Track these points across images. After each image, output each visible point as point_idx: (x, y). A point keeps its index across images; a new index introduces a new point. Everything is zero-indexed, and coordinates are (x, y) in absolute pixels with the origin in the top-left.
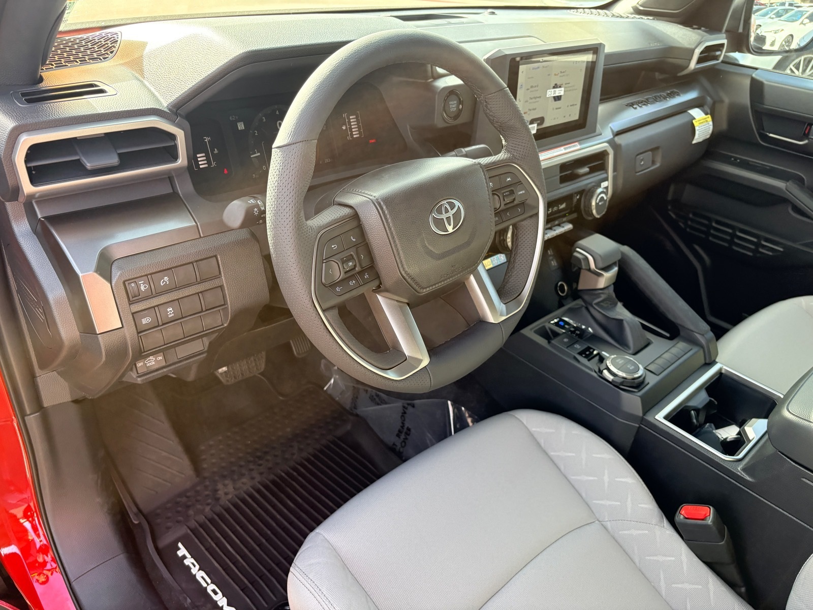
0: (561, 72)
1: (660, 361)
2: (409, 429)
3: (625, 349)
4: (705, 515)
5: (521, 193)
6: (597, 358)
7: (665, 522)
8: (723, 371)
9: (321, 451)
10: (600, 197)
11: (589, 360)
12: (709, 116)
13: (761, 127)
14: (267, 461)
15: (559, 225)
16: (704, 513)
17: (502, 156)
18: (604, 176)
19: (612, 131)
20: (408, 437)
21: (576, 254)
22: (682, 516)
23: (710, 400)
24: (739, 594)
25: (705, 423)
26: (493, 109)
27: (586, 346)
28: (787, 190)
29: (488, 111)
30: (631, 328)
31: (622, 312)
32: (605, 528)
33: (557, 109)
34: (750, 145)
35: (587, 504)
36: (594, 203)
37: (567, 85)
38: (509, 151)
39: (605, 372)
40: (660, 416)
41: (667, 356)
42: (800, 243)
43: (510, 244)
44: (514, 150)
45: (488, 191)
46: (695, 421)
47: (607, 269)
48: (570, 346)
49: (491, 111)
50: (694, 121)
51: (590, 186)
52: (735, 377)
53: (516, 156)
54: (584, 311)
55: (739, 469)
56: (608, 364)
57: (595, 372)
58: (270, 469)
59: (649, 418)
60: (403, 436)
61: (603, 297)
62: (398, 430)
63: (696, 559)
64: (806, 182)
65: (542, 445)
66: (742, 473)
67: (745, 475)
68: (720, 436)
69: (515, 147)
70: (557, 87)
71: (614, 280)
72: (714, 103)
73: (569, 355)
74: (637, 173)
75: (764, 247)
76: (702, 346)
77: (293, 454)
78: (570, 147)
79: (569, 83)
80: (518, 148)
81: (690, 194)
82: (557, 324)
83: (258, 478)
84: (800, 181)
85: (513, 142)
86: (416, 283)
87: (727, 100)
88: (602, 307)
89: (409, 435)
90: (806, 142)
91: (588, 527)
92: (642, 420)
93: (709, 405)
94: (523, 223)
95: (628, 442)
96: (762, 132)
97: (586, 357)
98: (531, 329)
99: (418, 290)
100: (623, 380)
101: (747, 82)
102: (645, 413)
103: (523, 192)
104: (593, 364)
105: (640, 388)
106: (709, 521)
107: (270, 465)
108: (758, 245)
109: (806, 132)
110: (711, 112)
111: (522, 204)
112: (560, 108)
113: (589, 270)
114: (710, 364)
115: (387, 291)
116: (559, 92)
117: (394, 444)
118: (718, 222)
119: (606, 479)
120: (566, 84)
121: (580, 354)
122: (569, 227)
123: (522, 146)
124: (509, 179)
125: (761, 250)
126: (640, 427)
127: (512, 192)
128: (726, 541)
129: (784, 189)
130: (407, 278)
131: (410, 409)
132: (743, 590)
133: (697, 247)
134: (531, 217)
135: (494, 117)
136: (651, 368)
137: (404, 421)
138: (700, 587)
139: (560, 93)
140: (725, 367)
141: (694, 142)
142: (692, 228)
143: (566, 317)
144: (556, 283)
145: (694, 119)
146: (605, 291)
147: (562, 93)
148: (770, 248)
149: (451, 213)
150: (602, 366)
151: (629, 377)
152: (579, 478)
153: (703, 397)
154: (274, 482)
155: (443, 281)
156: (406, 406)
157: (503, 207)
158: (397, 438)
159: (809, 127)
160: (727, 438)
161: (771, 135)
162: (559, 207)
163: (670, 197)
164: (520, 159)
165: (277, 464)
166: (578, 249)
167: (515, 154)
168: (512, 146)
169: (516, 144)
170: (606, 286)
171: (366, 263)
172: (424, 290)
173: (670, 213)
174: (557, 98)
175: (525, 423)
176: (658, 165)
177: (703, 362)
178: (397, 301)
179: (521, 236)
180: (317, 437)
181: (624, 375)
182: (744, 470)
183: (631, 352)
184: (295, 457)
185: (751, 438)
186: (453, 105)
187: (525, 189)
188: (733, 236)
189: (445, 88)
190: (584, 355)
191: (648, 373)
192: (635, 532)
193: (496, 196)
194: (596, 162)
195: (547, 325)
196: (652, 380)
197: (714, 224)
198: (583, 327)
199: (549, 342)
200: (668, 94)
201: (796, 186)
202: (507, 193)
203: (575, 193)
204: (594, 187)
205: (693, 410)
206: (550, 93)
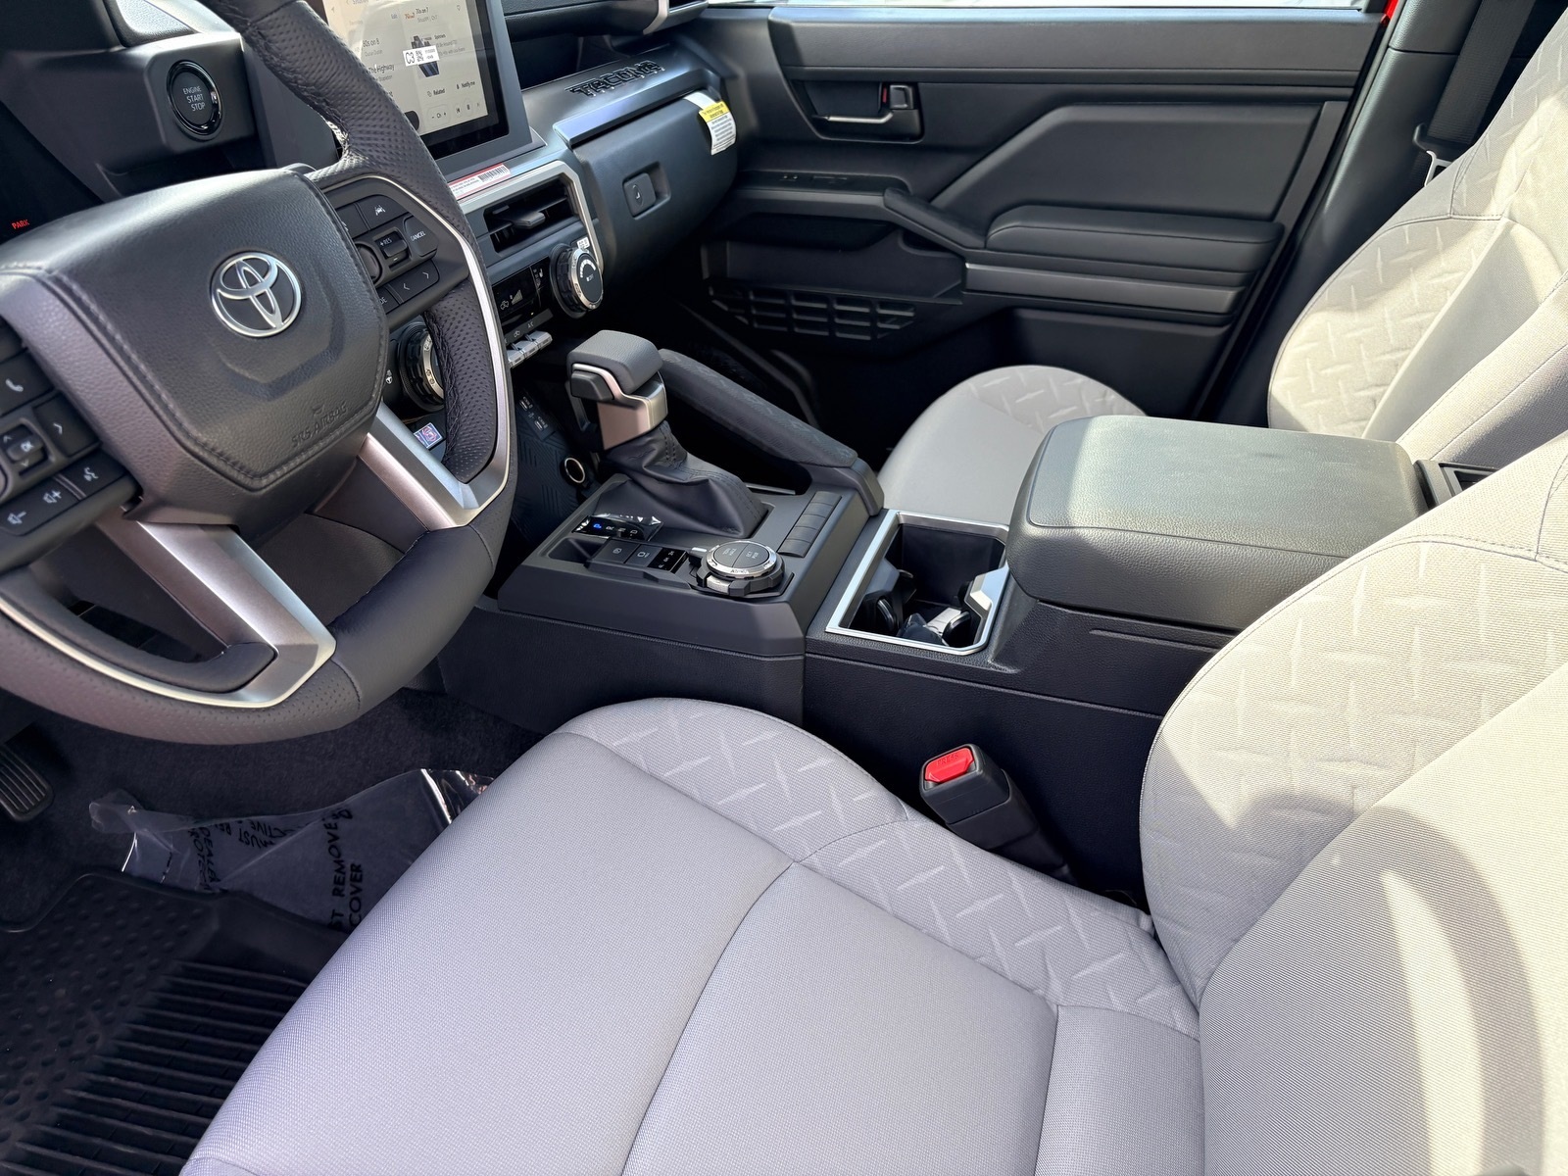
0: (419, 11)
1: (796, 533)
2: (356, 868)
3: (730, 533)
4: (967, 761)
5: (418, 236)
6: (687, 562)
7: (908, 812)
8: (902, 521)
9: (163, 1004)
10: (583, 265)
11: (674, 572)
12: (722, 103)
13: (810, 110)
14: (29, 1082)
15: (523, 338)
16: (964, 760)
17: (346, 162)
18: (577, 227)
19: (565, 140)
20: (358, 885)
21: (576, 375)
22: (930, 783)
23: (901, 573)
24: (1063, 879)
25: (906, 617)
26: (286, 52)
27: (659, 550)
28: (887, 207)
29: (276, 59)
30: (726, 492)
31: (699, 469)
32: (812, 869)
33: (436, 93)
34: (804, 146)
35: (763, 839)
36: (575, 281)
37: (441, 40)
38: (357, 150)
39: (711, 580)
40: (833, 625)
41: (805, 520)
42: (939, 294)
43: (435, 386)
44: (369, 145)
45: (344, 239)
46: (890, 616)
47: (644, 389)
48: (629, 556)
49: (283, 59)
50: (700, 113)
51: (556, 249)
52: (924, 524)
53: (378, 157)
54: (631, 488)
55: (989, 661)
56: (711, 564)
57: (693, 587)
58: (42, 1097)
59: (816, 635)
60: (348, 889)
61: (657, 448)
62: (332, 880)
63: (977, 852)
64: (910, 189)
65: (644, 767)
66: (997, 665)
67: (1003, 668)
68: (935, 631)
69: (369, 139)
70: (420, 46)
71: (665, 412)
72: (723, 81)
73: (633, 575)
74: (635, 216)
75: (884, 318)
76: (855, 489)
77: (93, 1040)
78: (491, 175)
79: (443, 36)
80: (376, 139)
81: (737, 259)
82: (589, 530)
83: (18, 1131)
84: (900, 188)
85: (360, 129)
86: (234, 464)
87: (741, 72)
88: (660, 469)
89: (360, 880)
90: (889, 116)
91: (782, 882)
92: (807, 645)
93: (901, 584)
94: (444, 304)
95: (795, 698)
96: (815, 116)
97: (667, 567)
98: (543, 554)
99: (247, 481)
100: (748, 582)
101: (764, 33)
102: (806, 633)
103: (422, 234)
104: (684, 575)
105: (782, 589)
106: (977, 770)
107: (40, 1089)
108: (874, 318)
109: (885, 100)
110: (721, 94)
111: (429, 261)
112: (443, 91)
113: (613, 401)
114: (877, 515)
115: (162, 503)
116: (429, 55)
117: (334, 914)
118: (800, 296)
119: (782, 777)
120: (437, 37)
121: (654, 565)
122: (543, 338)
123: (382, 133)
124: (379, 210)
125: (881, 325)
126: (806, 658)
127: (397, 237)
128: (1013, 793)
129: (882, 206)
130: (205, 455)
131: (343, 824)
132: (1065, 869)
133: (780, 355)
134: (457, 286)
135: (294, 72)
136: (786, 548)
137: (339, 855)
138: (1001, 896)
139: (432, 57)
140: (903, 513)
141: (714, 151)
142: (762, 320)
143: (603, 513)
144: (559, 462)
145: (700, 109)
146: (658, 436)
147: (436, 58)
148: (895, 318)
149: (266, 284)
150: (703, 572)
151: (756, 573)
152: (732, 798)
153: (888, 574)
154: (63, 1123)
155: (302, 450)
156: (331, 821)
157: (387, 273)
158: (337, 898)
159: (885, 91)
160: (949, 625)
161: (832, 119)
162: (510, 301)
163: (706, 275)
164: (388, 162)
165: (60, 1078)
166: (577, 366)
167: (375, 154)
168: (361, 138)
169: (368, 132)
170: (654, 425)
171: (78, 444)
172: (264, 482)
173: (716, 302)
174: (430, 69)
175: (594, 738)
176: (667, 198)
177: (865, 516)
178: (203, 526)
179: (449, 334)
180: (142, 978)
181: (746, 573)
182: (997, 659)
183: (741, 534)
184: (99, 1044)
185: (986, 608)
186: (195, 97)
187: (420, 227)
188: (830, 314)
189: (158, 59)
190: (661, 566)
191: (787, 559)
192: (863, 853)
193: (363, 250)
194: (552, 198)
195: (572, 537)
196: (796, 568)
197: (794, 302)
198: (640, 519)
199: (587, 566)
200: (639, 68)
201: (899, 196)
202: (386, 241)
203: (533, 267)
204: (564, 249)
205: (881, 598)
206: (409, 58)
